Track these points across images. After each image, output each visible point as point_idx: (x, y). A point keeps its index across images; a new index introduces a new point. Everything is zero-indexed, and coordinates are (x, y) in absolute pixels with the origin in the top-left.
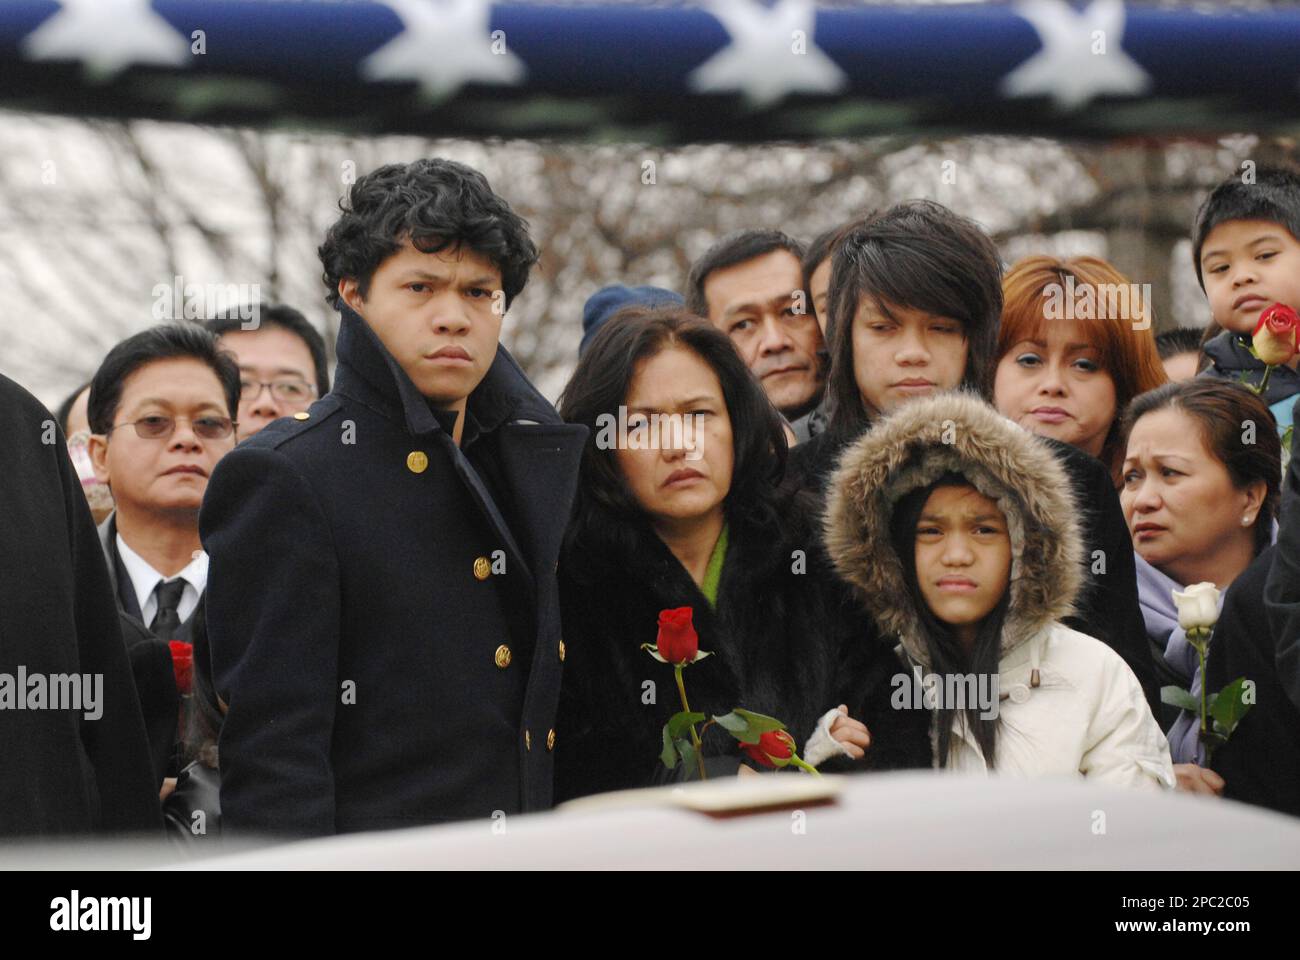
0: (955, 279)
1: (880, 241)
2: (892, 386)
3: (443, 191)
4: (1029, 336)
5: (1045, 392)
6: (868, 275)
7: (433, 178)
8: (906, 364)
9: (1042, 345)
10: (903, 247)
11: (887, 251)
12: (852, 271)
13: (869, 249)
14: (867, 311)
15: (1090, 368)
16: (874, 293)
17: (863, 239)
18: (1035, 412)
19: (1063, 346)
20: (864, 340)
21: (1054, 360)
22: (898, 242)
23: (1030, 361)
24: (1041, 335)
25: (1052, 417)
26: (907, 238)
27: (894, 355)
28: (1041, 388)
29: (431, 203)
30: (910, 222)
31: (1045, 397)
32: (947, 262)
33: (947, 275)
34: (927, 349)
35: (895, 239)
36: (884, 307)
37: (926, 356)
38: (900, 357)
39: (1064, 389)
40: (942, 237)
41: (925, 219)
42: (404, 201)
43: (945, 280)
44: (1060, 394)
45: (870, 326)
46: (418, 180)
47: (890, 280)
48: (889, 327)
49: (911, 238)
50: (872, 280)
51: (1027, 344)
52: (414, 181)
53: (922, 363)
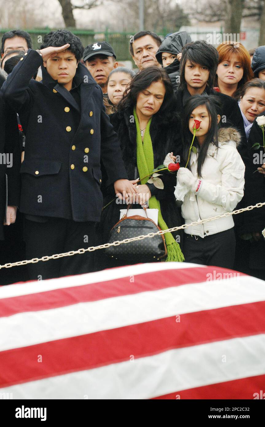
0: (207, 58)
1: (192, 49)
2: (192, 80)
3: (60, 37)
4: (227, 60)
5: (230, 72)
6: (189, 55)
7: (58, 35)
8: (195, 75)
9: (229, 62)
10: (197, 50)
11: (193, 51)
12: (186, 54)
13: (190, 50)
14: (188, 63)
15: (239, 67)
16: (190, 60)
17: (189, 48)
18: (227, 76)
19: (234, 62)
20: (187, 69)
21: (232, 65)
22: (196, 49)
23: (226, 65)
24: (230, 60)
25: (231, 78)
26: (198, 48)
27: (193, 73)
28: (229, 71)
29: (57, 41)
30: (199, 45)
31: (230, 73)
32: (206, 54)
33: (206, 57)
34: (200, 73)
35: (195, 48)
36: (192, 63)
37: (200, 74)
38: (194, 74)
39: (234, 72)
40: (205, 49)
41: (202, 44)
42: (52, 40)
43: (205, 58)
44: (233, 73)
45: (189, 66)
46: (56, 35)
47: (193, 57)
48: (192, 67)
49: (199, 48)
50: (190, 57)
51: (226, 61)
52: (55, 36)
53: (199, 76)
